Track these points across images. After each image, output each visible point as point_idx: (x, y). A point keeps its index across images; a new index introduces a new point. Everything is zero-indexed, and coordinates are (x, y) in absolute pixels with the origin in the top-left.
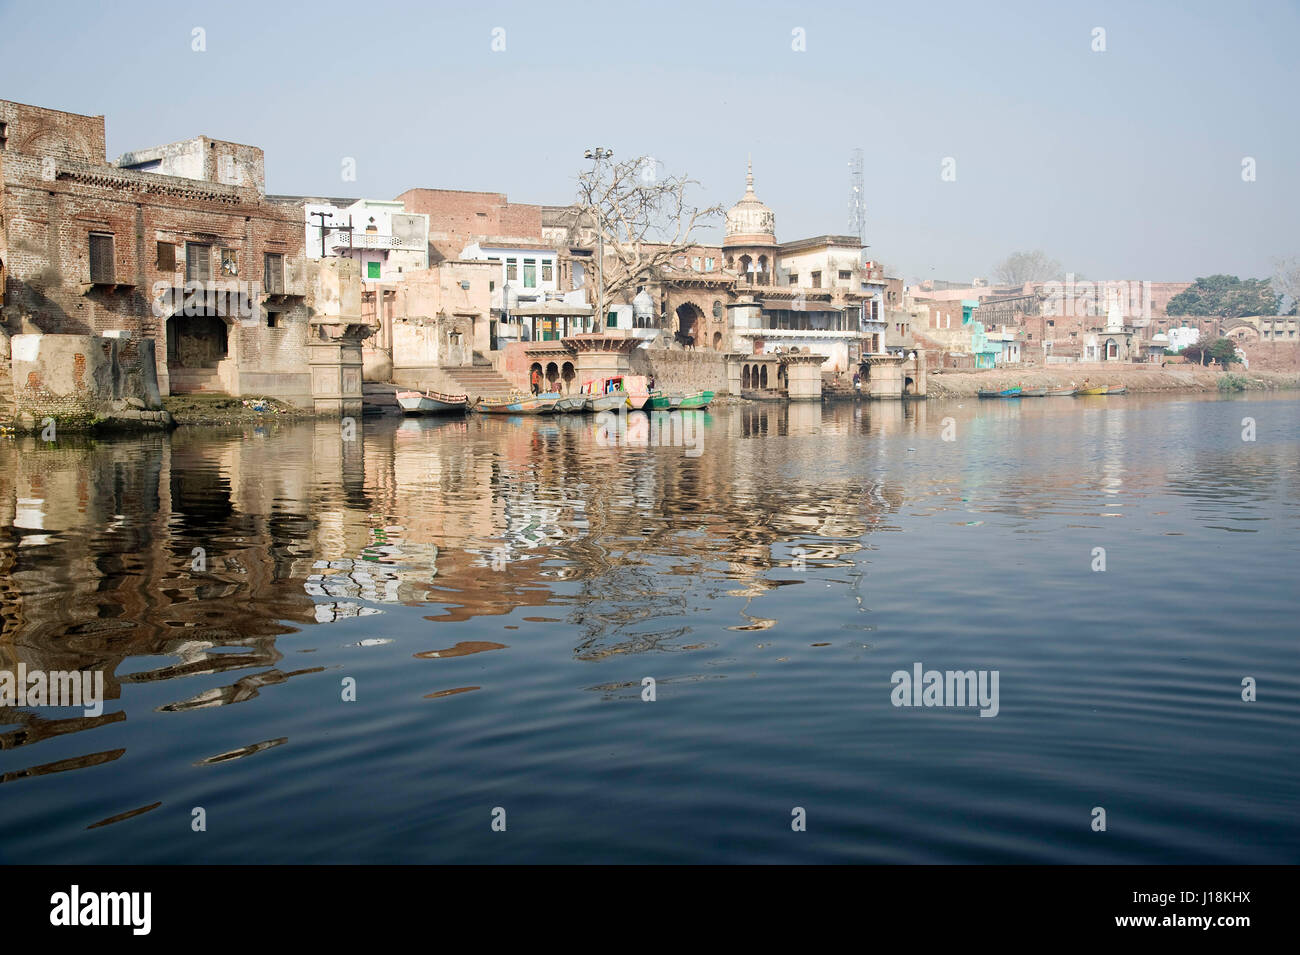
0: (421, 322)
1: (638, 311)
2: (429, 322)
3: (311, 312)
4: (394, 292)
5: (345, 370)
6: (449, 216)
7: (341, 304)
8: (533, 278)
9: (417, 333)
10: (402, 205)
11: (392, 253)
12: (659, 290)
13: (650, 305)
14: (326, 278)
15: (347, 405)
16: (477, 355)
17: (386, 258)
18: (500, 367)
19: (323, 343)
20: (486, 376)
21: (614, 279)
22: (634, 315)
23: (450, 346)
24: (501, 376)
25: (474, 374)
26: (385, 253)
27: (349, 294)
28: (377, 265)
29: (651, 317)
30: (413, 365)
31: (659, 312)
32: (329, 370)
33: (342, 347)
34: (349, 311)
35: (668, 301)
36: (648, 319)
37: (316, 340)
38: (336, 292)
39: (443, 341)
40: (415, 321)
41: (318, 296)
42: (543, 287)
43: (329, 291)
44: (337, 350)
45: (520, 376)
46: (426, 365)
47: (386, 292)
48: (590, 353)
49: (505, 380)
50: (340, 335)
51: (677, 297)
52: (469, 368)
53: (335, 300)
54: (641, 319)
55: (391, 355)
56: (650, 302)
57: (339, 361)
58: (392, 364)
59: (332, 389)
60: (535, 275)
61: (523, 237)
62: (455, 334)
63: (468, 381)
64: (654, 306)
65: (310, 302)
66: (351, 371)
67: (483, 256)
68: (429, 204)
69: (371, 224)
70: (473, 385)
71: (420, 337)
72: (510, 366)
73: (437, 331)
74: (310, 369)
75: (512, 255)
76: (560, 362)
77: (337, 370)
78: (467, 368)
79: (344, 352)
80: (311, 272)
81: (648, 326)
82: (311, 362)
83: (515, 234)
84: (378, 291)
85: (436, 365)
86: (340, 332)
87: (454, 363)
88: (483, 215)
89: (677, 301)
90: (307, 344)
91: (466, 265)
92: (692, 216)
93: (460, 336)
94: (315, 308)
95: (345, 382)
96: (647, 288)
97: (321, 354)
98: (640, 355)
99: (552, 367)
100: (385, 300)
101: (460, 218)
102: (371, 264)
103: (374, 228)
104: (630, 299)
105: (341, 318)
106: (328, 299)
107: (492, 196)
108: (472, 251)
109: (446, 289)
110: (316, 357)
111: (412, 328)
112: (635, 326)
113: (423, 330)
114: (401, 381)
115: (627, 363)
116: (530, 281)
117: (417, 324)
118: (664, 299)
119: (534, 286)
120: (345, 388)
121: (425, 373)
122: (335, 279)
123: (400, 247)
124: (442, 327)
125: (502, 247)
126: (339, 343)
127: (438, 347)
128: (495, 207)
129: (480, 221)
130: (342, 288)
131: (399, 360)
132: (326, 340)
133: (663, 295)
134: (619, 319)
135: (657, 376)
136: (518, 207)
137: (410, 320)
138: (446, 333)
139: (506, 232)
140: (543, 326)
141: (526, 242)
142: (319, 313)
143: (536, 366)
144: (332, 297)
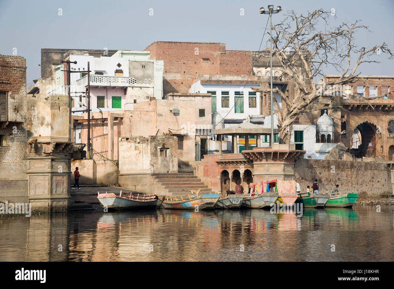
0: (138, 140)
1: (320, 129)
2: (144, 140)
3: (30, 134)
4: (122, 118)
5: (54, 178)
6: (182, 61)
7: (52, 128)
8: (242, 106)
9: (136, 148)
10: (149, 54)
11: (129, 89)
12: (339, 113)
13: (331, 125)
14: (41, 109)
15: (54, 204)
16: (182, 165)
17: (125, 94)
18: (199, 173)
19: (38, 157)
20: (187, 181)
21: (294, 106)
22: (318, 132)
23: (160, 158)
24: (200, 180)
25: (178, 179)
26: (124, 90)
27: (59, 120)
28: (119, 98)
29: (331, 134)
30: (133, 172)
31: (339, 130)
32: (42, 178)
33: (53, 160)
34: (59, 132)
35: (348, 121)
36: (329, 136)
37: (33, 155)
38: (48, 119)
39: (154, 154)
40: (134, 139)
41: (35, 122)
42: (249, 112)
43: (43, 118)
44: (48, 163)
45: (214, 180)
46: (141, 172)
47: (116, 118)
48: (263, 162)
49: (203, 184)
50: (50, 151)
51: (356, 118)
52: (175, 174)
53: (48, 125)
54: (323, 136)
55: (117, 165)
56: (330, 122)
57: (49, 170)
58: (118, 171)
59: (44, 192)
60: (243, 103)
61: (238, 75)
62: (164, 149)
63: (172, 184)
64: (334, 125)
65: (29, 126)
66: (59, 178)
67: (204, 90)
68: (167, 53)
69: (118, 68)
70: (175, 187)
71: (137, 152)
72: (206, 173)
73: (149, 147)
74: (28, 177)
75: (225, 89)
76: (242, 170)
77: (48, 177)
78: (173, 175)
79: (54, 163)
80: (30, 104)
81: (329, 141)
82: (28, 171)
83: (231, 73)
84: (109, 118)
85: (149, 172)
86: (50, 149)
87: (163, 171)
88: (207, 59)
89: (355, 121)
90: (25, 158)
91: (183, 98)
92: (359, 54)
93: (168, 150)
94: (33, 131)
95: (54, 186)
96: (329, 111)
97: (36, 165)
98: (304, 164)
99: (236, 173)
100: (114, 124)
101: (190, 62)
102: (114, 98)
103: (121, 72)
104: (315, 121)
105: (52, 138)
106: (42, 124)
107: (214, 45)
108: (197, 87)
109: (161, 115)
110: (32, 167)
111: (133, 145)
112: (318, 141)
113: (141, 146)
114: (124, 185)
115: (292, 171)
116: (239, 108)
117: (135, 142)
118: (344, 120)
119: (242, 112)
120: (54, 190)
121: (141, 178)
122: (48, 110)
123: (135, 85)
124: (153, 144)
125: (218, 83)
126: (50, 157)
127: (150, 159)
128: (217, 53)
129: (205, 64)
130: (53, 116)
131: (124, 169)
132: (40, 155)
133: (342, 117)
134: (305, 136)
135: (320, 181)
136: (234, 53)
137: (132, 139)
138: (156, 148)
139: (224, 72)
140: (239, 142)
141: (240, 79)
142: (35, 135)
143: (225, 173)
144: (46, 123)
